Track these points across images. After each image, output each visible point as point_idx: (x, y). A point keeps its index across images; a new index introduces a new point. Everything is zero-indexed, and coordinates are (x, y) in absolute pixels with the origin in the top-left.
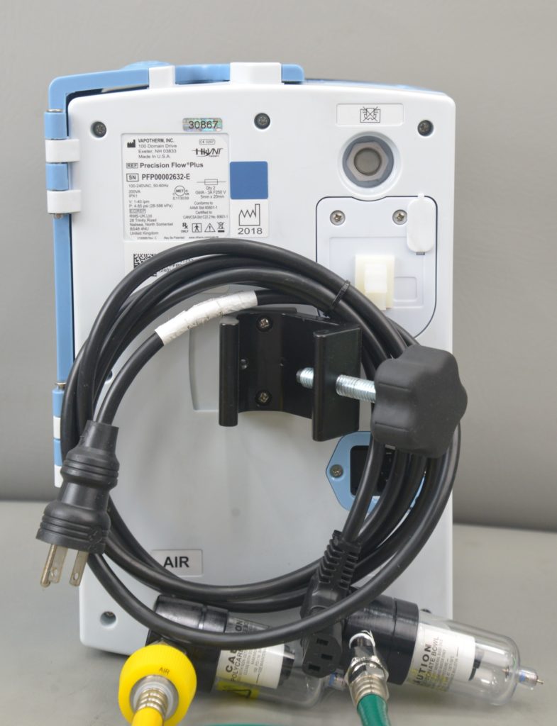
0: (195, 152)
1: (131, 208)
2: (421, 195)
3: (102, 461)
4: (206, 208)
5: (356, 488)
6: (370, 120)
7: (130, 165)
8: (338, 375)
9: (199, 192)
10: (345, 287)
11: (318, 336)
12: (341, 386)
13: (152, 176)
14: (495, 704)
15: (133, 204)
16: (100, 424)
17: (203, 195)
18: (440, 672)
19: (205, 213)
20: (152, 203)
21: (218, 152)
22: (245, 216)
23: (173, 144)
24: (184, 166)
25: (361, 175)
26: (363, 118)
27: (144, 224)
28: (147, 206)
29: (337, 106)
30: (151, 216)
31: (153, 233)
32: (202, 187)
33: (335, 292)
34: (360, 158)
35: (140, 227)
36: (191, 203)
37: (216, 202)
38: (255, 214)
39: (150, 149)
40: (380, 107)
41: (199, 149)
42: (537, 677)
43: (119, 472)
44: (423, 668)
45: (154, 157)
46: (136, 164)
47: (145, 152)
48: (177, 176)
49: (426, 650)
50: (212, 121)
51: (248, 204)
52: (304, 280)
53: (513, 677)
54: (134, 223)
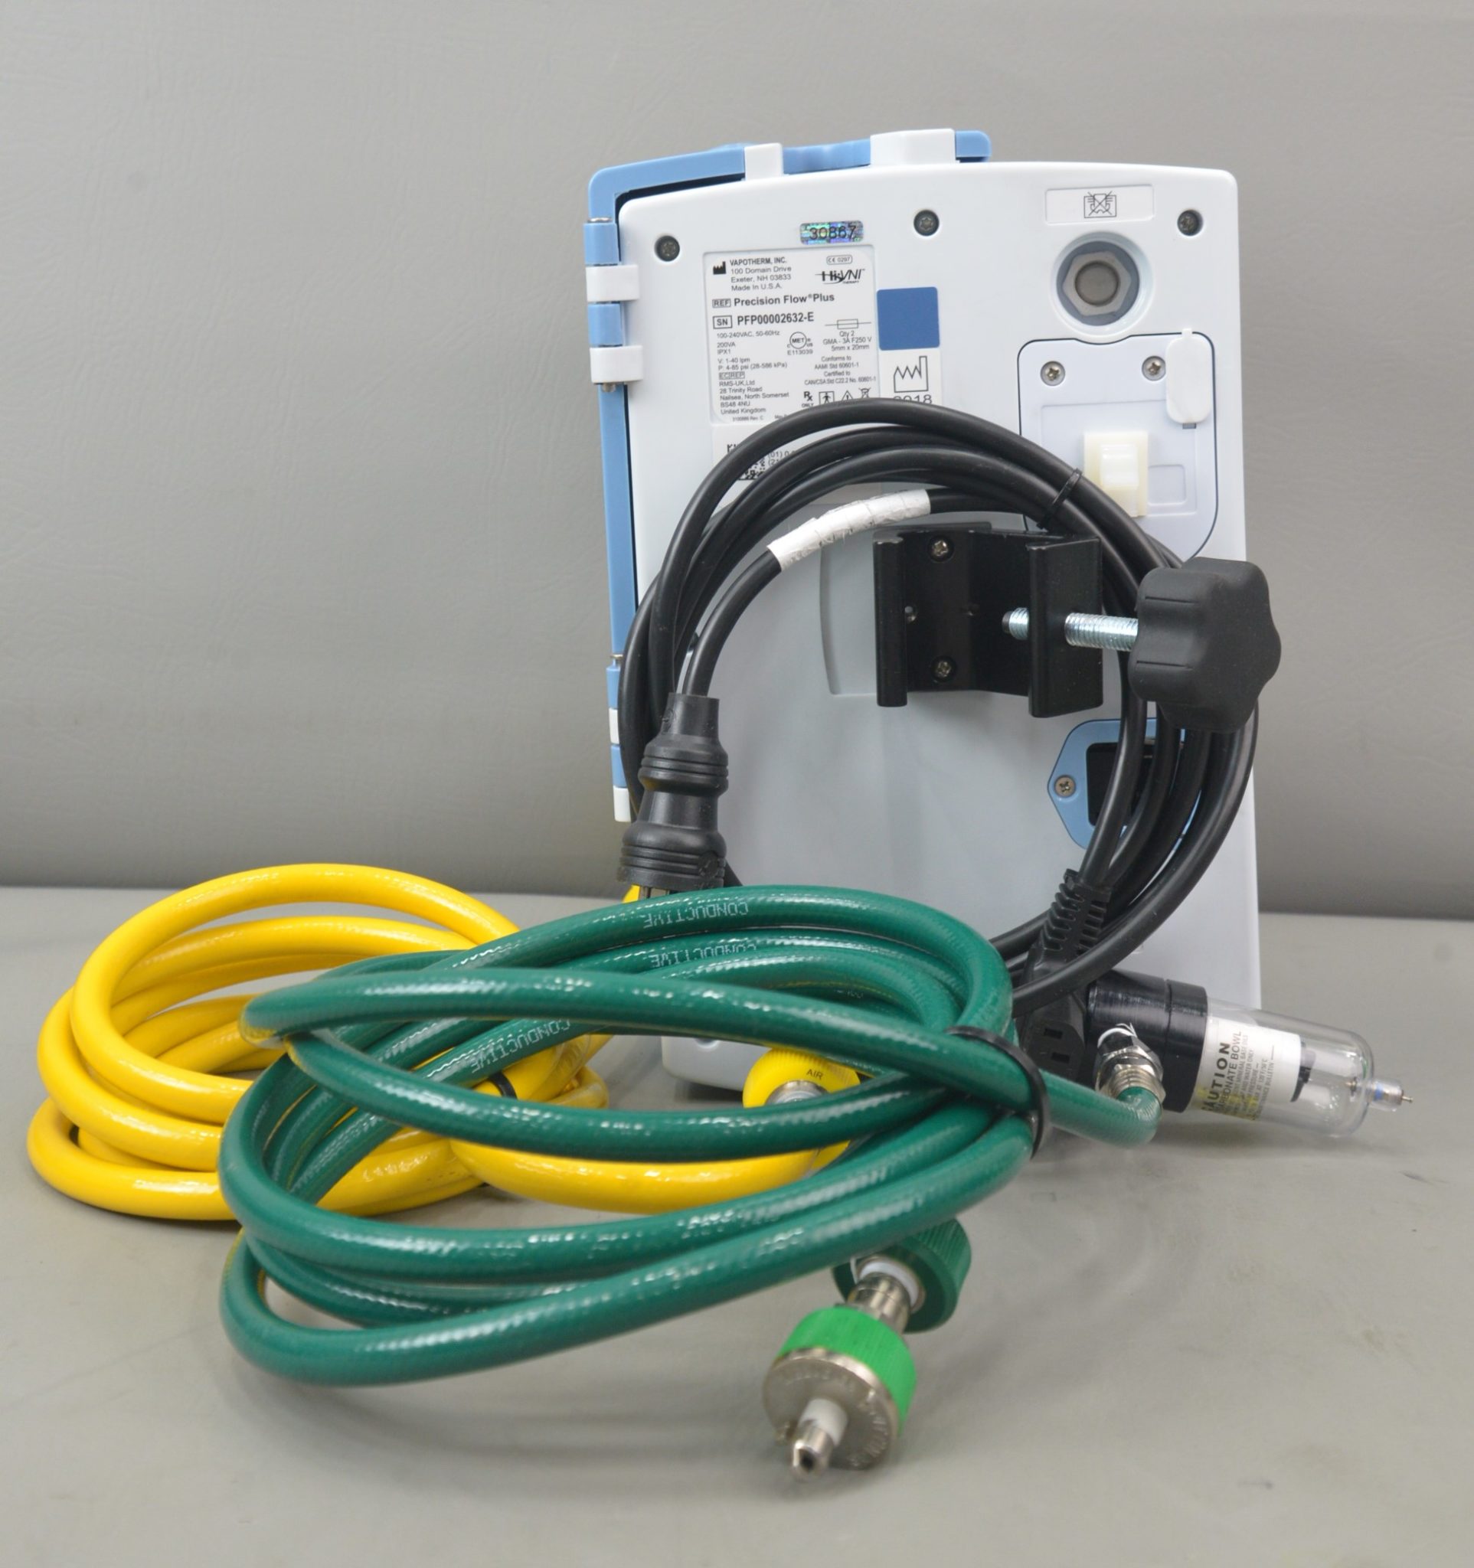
0: (821, 277)
1: (721, 371)
2: (1187, 330)
3: (702, 752)
4: (841, 366)
5: (1097, 814)
6: (1100, 214)
7: (718, 303)
8: (1067, 613)
9: (829, 342)
10: (1074, 479)
11: (1035, 548)
12: (1074, 631)
13: (754, 318)
14: (1336, 1136)
15: (725, 364)
16: (689, 697)
17: (836, 345)
18: (1245, 1085)
19: (840, 374)
20: (753, 361)
21: (857, 275)
22: (903, 377)
23: (785, 265)
24: (803, 300)
25: (1086, 305)
26: (1088, 211)
27: (742, 395)
28: (746, 367)
29: (1046, 194)
30: (752, 383)
31: (757, 410)
32: (835, 333)
33: (1057, 486)
34: (1084, 278)
35: (737, 401)
36: (816, 358)
37: (857, 356)
38: (920, 373)
39: (750, 275)
40: (1115, 191)
41: (827, 272)
42: (1403, 1092)
43: (728, 767)
44: (1219, 1080)
45: (755, 287)
46: (727, 301)
47: (742, 280)
48: (793, 317)
49: (1222, 1051)
50: (846, 226)
51: (908, 357)
52: (1007, 467)
53: (1363, 1092)
54: (726, 395)
